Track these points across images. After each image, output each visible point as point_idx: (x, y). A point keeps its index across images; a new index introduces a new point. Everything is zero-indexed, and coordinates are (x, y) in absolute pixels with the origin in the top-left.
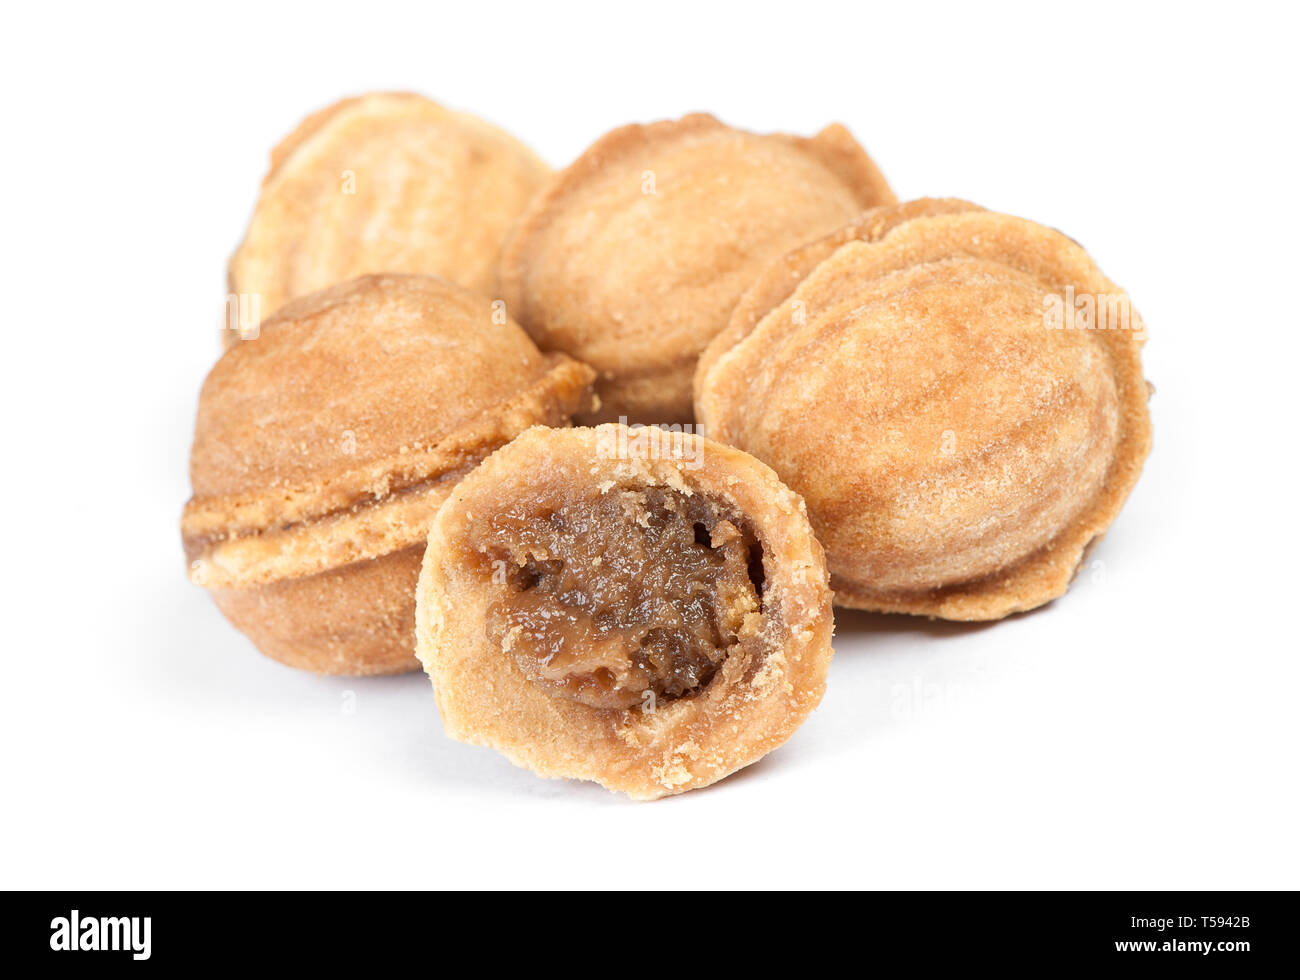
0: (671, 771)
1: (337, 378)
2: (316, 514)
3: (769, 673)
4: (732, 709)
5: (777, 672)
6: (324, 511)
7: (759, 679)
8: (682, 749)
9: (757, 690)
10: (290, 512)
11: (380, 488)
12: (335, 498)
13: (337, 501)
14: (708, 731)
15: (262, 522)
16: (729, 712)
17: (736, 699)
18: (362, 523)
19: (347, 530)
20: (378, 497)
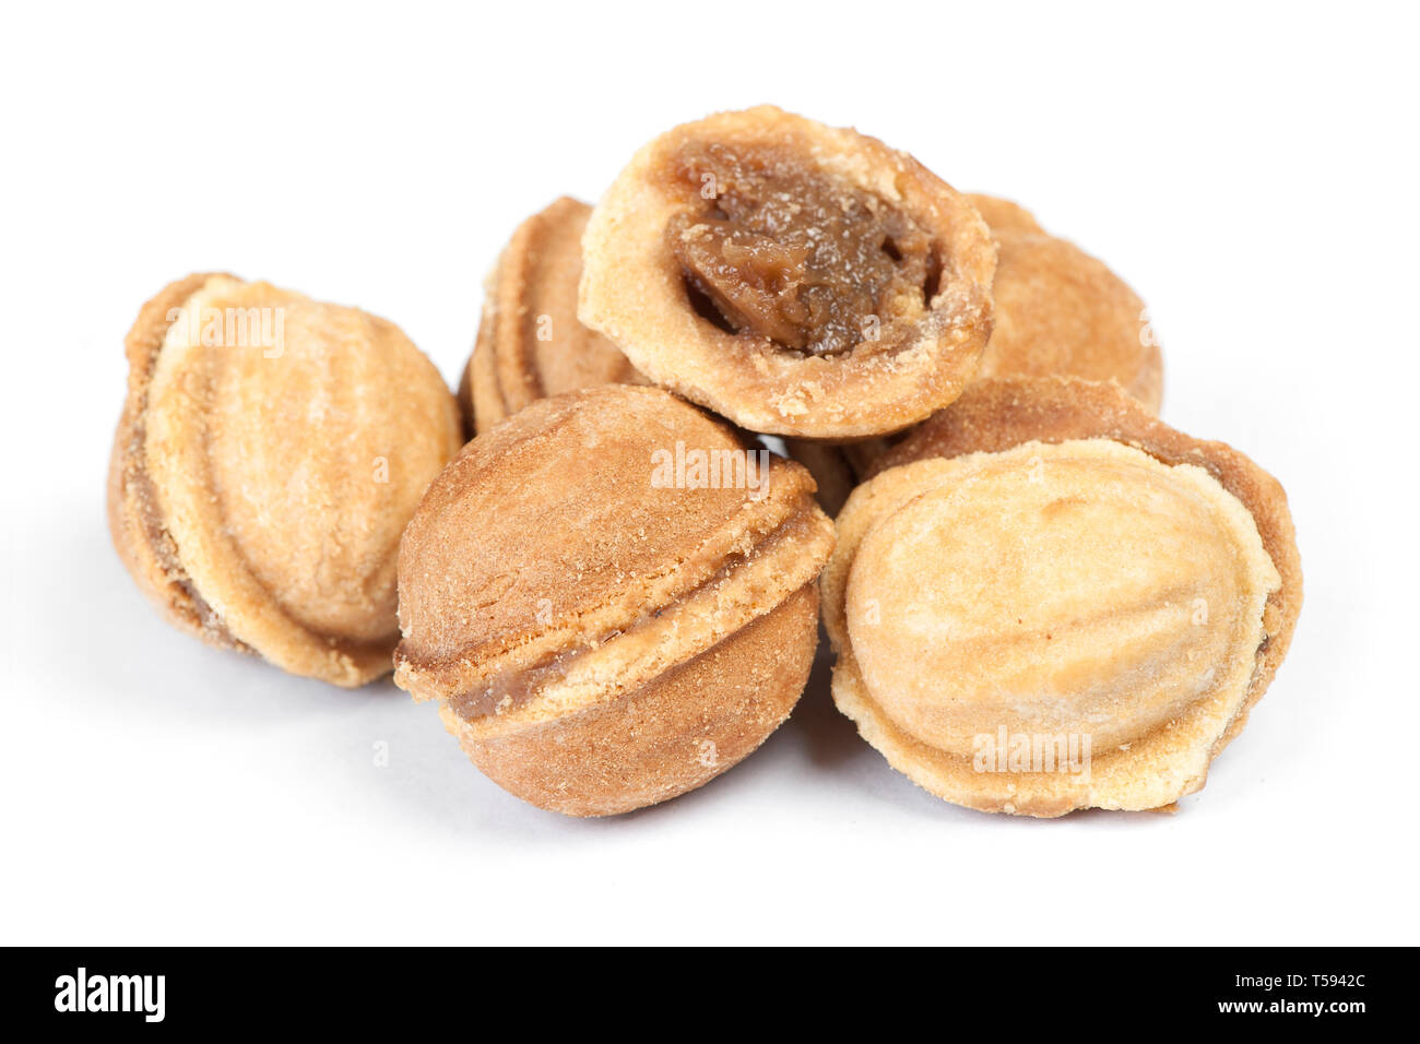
0: (791, 401)
1: (642, 461)
2: (688, 588)
3: (916, 355)
4: (870, 372)
5: (924, 357)
6: (696, 584)
7: (903, 356)
8: (809, 385)
9: (899, 365)
10: (656, 596)
11: (746, 545)
12: (702, 568)
13: (706, 571)
14: (838, 385)
15: (625, 619)
16: (865, 374)
17: (876, 364)
18: (746, 581)
19: (732, 591)
20: (747, 554)
